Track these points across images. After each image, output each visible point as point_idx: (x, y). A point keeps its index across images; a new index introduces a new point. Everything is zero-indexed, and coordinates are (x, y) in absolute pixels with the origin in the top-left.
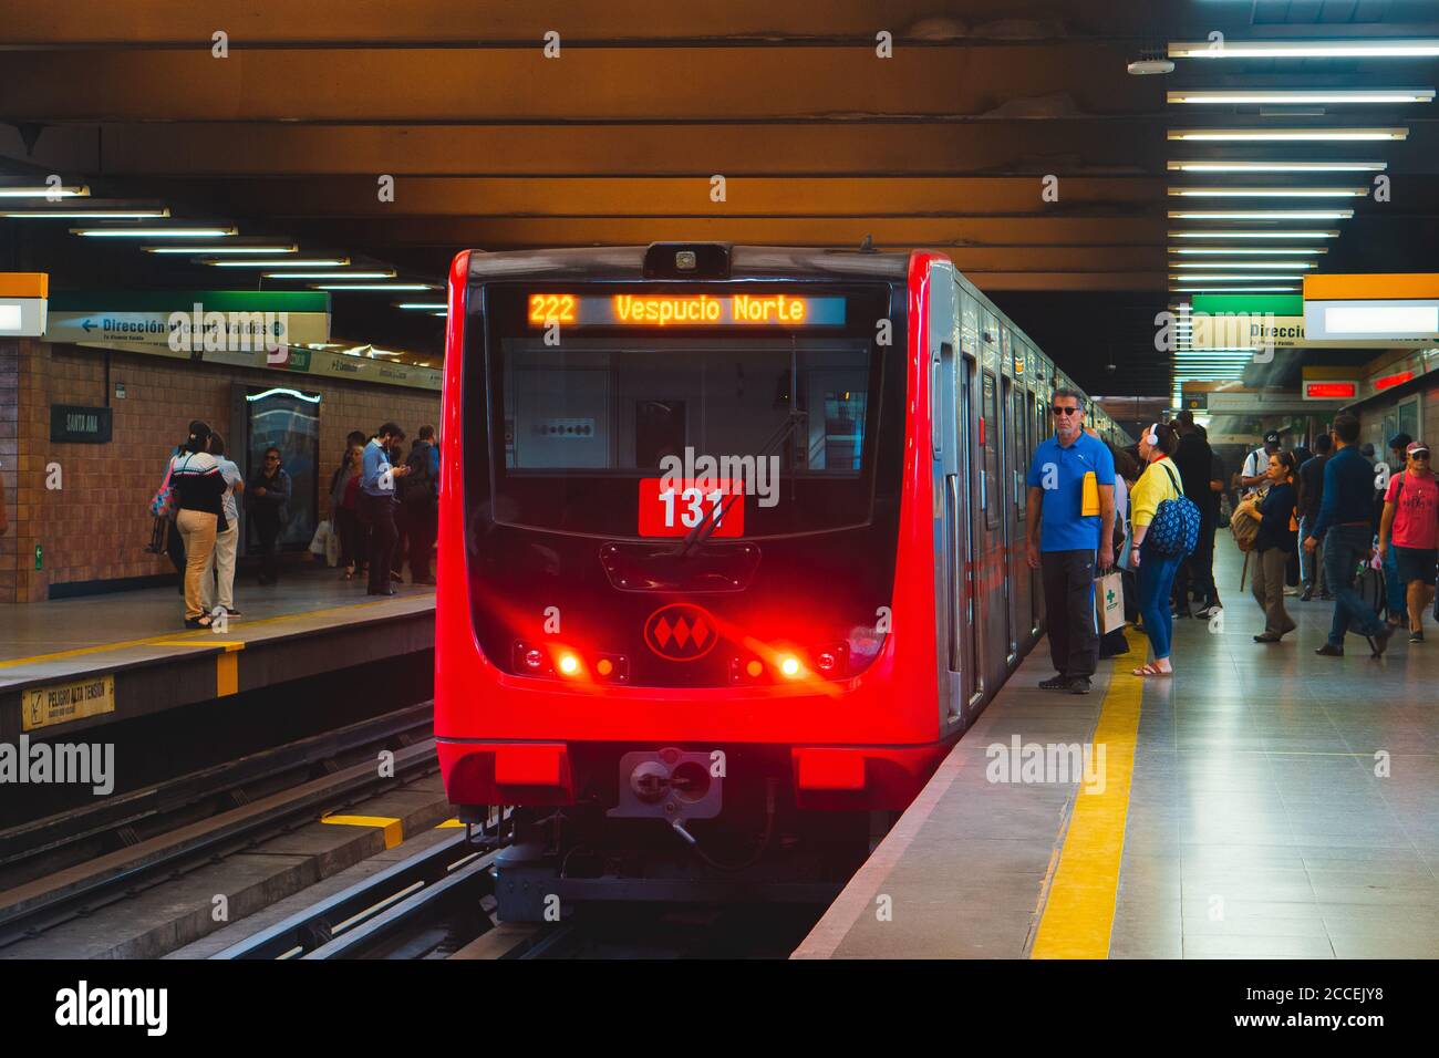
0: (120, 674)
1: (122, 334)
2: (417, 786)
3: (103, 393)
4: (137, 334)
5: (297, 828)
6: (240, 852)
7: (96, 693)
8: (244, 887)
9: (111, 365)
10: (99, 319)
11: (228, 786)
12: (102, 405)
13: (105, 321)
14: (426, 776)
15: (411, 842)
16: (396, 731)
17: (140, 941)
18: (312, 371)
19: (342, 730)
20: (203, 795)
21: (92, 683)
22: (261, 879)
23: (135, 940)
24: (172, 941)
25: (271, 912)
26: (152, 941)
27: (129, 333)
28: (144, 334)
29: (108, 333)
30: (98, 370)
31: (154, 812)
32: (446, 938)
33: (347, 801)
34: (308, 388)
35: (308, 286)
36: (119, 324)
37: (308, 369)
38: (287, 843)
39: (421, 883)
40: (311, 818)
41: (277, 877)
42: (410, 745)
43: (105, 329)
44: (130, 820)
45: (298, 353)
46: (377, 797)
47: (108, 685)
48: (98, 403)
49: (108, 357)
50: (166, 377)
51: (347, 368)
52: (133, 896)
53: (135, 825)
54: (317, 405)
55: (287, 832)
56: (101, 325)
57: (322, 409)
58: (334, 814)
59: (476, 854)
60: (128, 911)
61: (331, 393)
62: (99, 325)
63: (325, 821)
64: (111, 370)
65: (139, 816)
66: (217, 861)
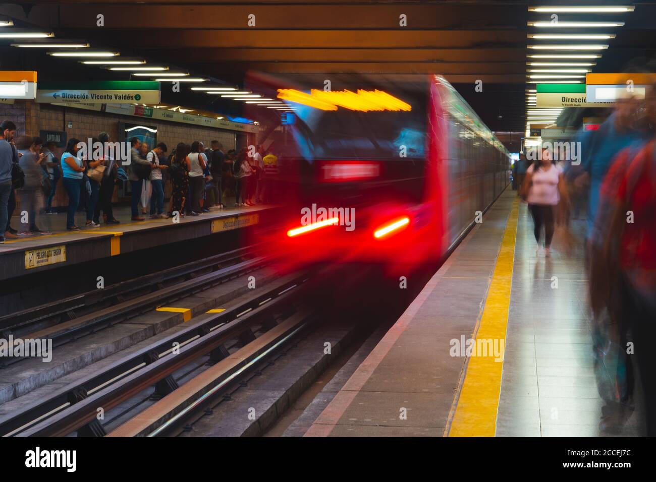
0: (68, 245)
1: (70, 99)
2: (198, 295)
3: (62, 125)
4: (77, 99)
5: (145, 313)
6: (120, 323)
7: (57, 253)
8: (121, 338)
9: (66, 113)
10: (60, 93)
11: (116, 294)
12: (62, 131)
13: (63, 94)
14: (202, 291)
15: (196, 319)
16: (189, 272)
17: (76, 360)
18: (154, 117)
19: (165, 271)
20: (105, 298)
21: (56, 248)
22: (129, 334)
23: (74, 359)
24: (90, 360)
25: (133, 348)
26: (81, 360)
27: (73, 99)
28: (79, 100)
29: (64, 99)
30: (60, 116)
31: (83, 305)
32: (209, 360)
33: (167, 302)
34: (152, 125)
35: (151, 79)
36: (69, 95)
37: (151, 117)
38: (141, 319)
39: (199, 336)
40: (151, 309)
41: (136, 333)
42: (195, 277)
43: (63, 97)
44: (73, 308)
45: (147, 109)
46: (180, 299)
47: (63, 249)
48: (60, 130)
49: (64, 110)
50: (89, 119)
51: (168, 116)
52: (73, 341)
53: (74, 310)
54: (156, 134)
55: (141, 314)
56: (61, 95)
57: (157, 134)
58: (162, 307)
59: (223, 324)
60: (71, 347)
61: (162, 127)
62: (61, 96)
63: (158, 310)
64: (66, 115)
65: (77, 307)
66: (110, 326)
